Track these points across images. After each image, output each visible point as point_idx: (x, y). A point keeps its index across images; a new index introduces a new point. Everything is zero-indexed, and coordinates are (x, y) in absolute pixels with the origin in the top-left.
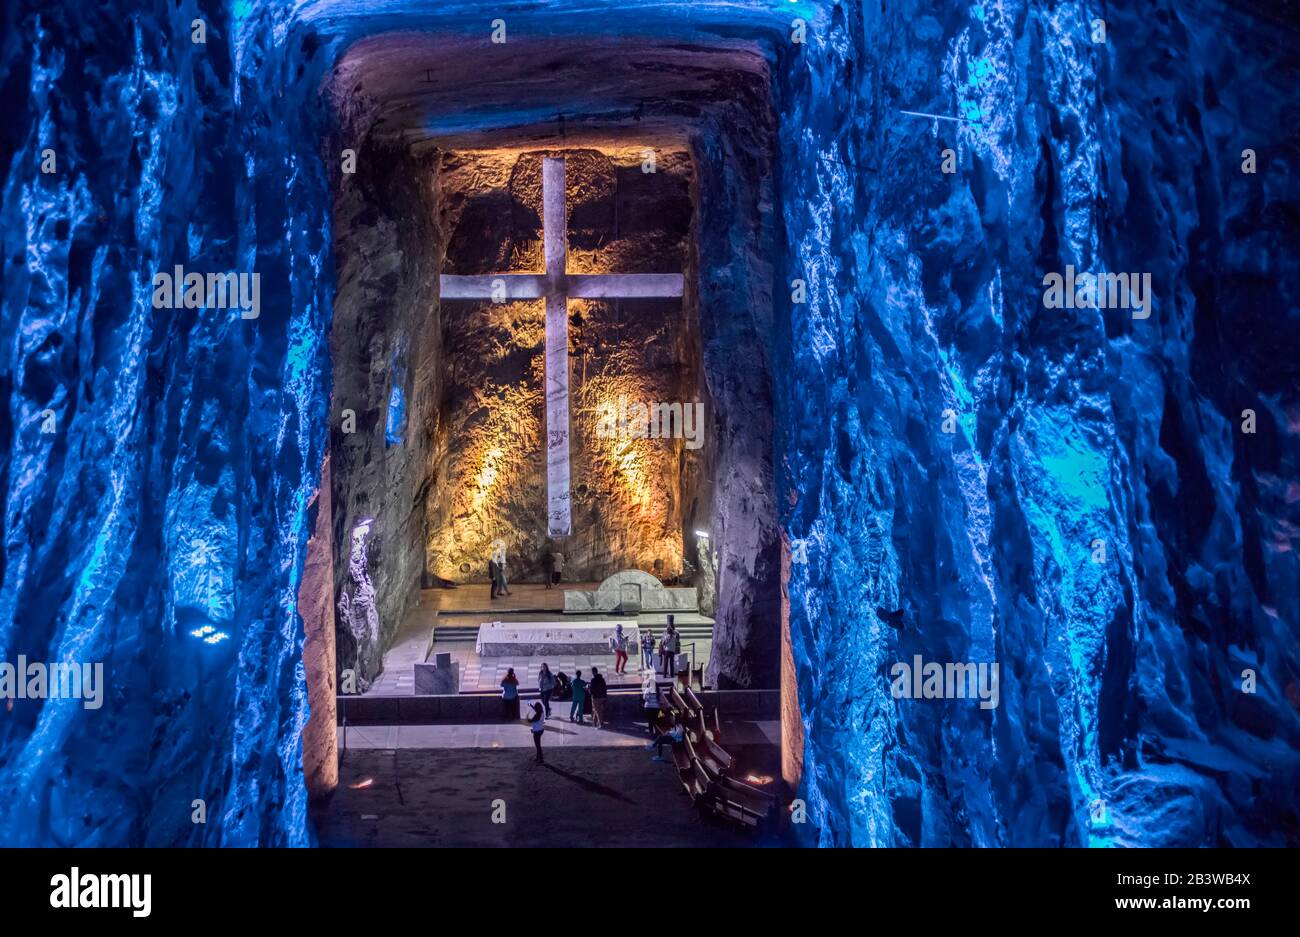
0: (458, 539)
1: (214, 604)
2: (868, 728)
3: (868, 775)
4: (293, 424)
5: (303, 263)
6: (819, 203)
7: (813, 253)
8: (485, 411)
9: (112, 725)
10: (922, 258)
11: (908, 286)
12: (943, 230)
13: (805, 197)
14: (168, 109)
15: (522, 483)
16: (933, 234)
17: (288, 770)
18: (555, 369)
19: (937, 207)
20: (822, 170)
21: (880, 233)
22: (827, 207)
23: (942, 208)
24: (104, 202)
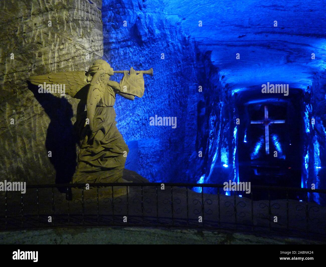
1: (226, 162)
4: (234, 140)
6: (306, 112)
7: (305, 118)
10: (323, 121)
11: (321, 124)
13: (304, 111)
14: (222, 105)
15: (263, 147)
18: (267, 132)
20: (307, 108)
21: (316, 117)
22: (308, 112)
24: (217, 117)
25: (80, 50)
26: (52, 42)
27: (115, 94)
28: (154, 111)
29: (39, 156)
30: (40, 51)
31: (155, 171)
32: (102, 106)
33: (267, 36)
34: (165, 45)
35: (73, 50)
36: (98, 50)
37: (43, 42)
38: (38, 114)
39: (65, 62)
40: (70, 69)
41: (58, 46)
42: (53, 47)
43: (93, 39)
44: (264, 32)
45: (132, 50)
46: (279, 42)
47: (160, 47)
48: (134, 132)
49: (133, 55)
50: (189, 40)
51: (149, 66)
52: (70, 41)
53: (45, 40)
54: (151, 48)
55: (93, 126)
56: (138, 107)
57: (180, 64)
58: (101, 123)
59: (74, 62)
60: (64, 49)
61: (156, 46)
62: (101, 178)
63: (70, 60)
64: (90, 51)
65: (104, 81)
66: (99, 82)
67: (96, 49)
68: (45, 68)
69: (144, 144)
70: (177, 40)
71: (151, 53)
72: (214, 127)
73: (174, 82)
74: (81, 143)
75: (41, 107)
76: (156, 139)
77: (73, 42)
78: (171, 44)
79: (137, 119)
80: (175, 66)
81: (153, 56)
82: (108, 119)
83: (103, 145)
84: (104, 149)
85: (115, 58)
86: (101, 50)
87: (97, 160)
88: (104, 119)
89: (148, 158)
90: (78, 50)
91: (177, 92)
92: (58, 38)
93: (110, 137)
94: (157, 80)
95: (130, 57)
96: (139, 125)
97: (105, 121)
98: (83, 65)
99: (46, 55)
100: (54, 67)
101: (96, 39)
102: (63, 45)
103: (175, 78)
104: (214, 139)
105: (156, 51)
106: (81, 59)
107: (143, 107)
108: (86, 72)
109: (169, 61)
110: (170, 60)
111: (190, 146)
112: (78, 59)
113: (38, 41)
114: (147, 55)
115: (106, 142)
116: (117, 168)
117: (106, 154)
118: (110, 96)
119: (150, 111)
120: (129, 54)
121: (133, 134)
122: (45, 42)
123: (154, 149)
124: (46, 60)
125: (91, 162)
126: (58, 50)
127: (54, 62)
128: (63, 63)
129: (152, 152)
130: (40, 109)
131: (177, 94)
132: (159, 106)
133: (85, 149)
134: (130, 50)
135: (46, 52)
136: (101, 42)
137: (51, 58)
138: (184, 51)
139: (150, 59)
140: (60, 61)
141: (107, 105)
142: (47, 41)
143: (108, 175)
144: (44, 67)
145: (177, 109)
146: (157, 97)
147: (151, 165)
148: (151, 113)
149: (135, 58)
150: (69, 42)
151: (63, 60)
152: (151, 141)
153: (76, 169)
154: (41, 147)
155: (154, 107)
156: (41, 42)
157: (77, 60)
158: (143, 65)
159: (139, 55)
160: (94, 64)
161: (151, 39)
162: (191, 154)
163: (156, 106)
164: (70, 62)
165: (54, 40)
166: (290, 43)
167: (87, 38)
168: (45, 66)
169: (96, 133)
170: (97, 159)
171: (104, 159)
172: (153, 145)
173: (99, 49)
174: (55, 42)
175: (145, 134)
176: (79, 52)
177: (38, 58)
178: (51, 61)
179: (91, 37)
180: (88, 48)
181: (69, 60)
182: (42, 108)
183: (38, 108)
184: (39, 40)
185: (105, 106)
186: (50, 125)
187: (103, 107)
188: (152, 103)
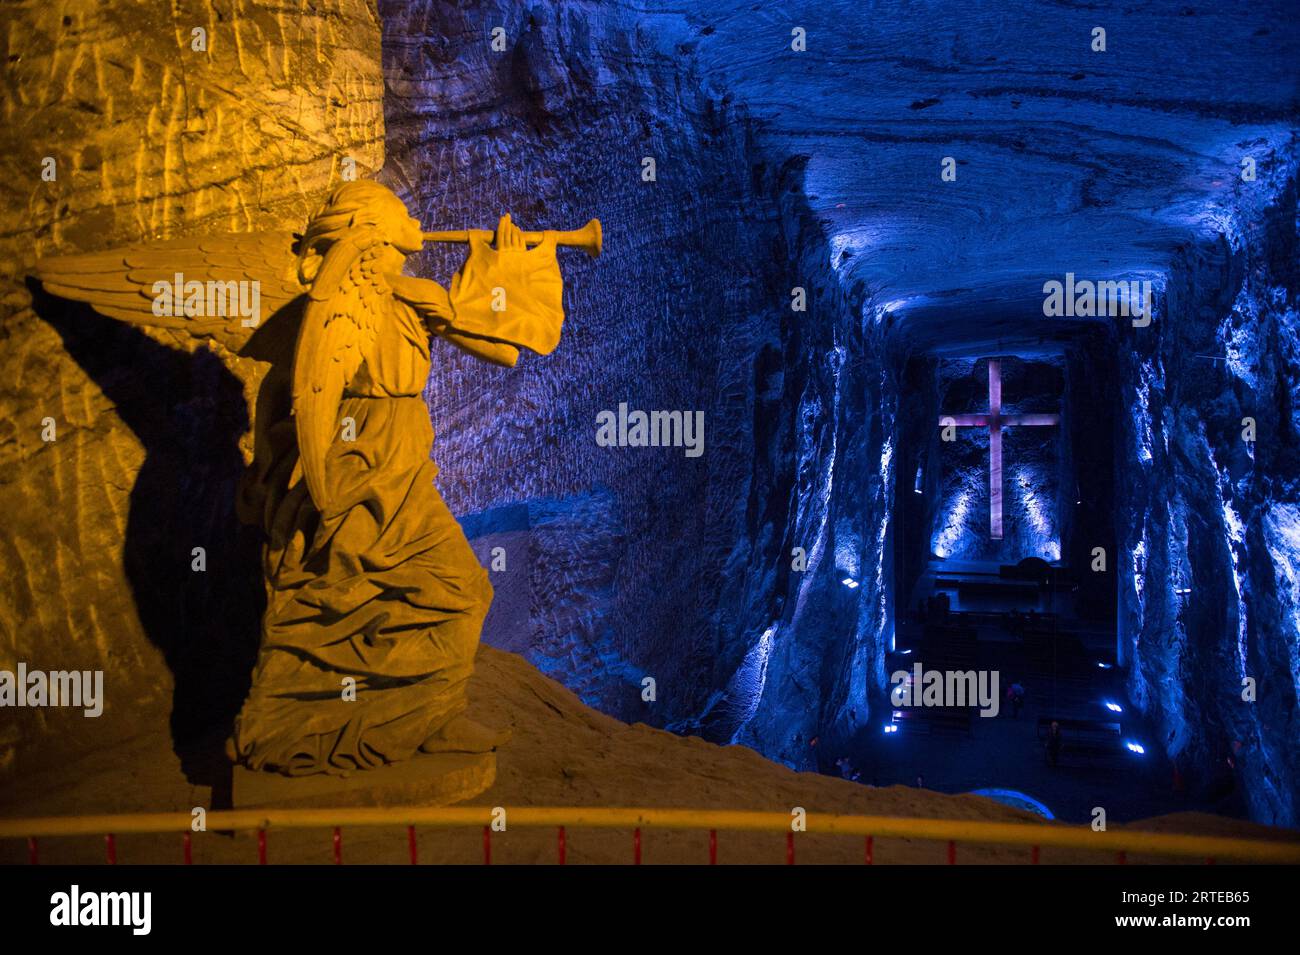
0: (946, 538)
1: (852, 569)
2: (1171, 647)
3: (1171, 670)
4: (882, 489)
5: (888, 418)
6: (1141, 388)
7: (1138, 411)
8: (960, 479)
9: (814, 621)
10: (1207, 423)
11: (1199, 435)
12: (1218, 410)
13: (1134, 384)
14: (842, 361)
15: (978, 512)
16: (1212, 411)
17: (877, 644)
18: (995, 459)
19: (1214, 399)
20: (1143, 372)
21: (1182, 409)
22: (1146, 389)
23: (1217, 399)
24: (825, 405)
25: (281, 139)
26: (148, 103)
27: (431, 339)
28: (590, 387)
29: (94, 616)
30: (92, 143)
31: (594, 618)
32: (368, 394)
33: (1016, 105)
34: (636, 130)
35: (247, 142)
36: (363, 143)
37: (104, 102)
38: (84, 428)
39: (212, 193)
40: (234, 222)
41: (179, 120)
42: (152, 125)
43: (339, 96)
44: (1008, 90)
45: (504, 148)
46: (1059, 128)
47: (617, 137)
48: (514, 471)
49: (508, 167)
50: (723, 112)
51: (571, 209)
52: (233, 99)
53: (116, 93)
54: (581, 139)
55: (329, 490)
56: (529, 372)
57: (691, 206)
58: (362, 473)
59: (253, 193)
60: (206, 137)
61: (601, 132)
62: (366, 723)
63: (236, 185)
64: (324, 146)
65: (375, 278)
66: (351, 283)
67: (354, 136)
68: (117, 218)
69: (553, 514)
70: (679, 111)
71: (578, 161)
72: (812, 445)
73: (670, 274)
74: (275, 565)
75: (96, 398)
76: (599, 496)
77: (249, 104)
78: (657, 126)
79: (527, 420)
80: (674, 211)
81: (587, 171)
82: (396, 452)
83: (375, 576)
84: (380, 591)
85: (435, 177)
86: (373, 141)
87: (348, 642)
88: (376, 455)
89: (568, 569)
90: (269, 139)
91: (681, 313)
92: (180, 87)
93: (406, 539)
94: (604, 265)
95: (496, 174)
96: (533, 444)
97: (384, 466)
98: (293, 207)
99: (121, 162)
100: (160, 217)
101: (352, 95)
102: (202, 117)
103: (671, 256)
104: (812, 487)
105: (601, 153)
106: (286, 178)
107: (550, 373)
108: (296, 236)
109: (648, 192)
110: (654, 190)
111: (725, 520)
112: (271, 181)
113: (82, 98)
114: (563, 166)
115: (389, 562)
116: (438, 676)
117: (387, 614)
118: (407, 350)
119: (574, 388)
120: (493, 162)
121: (510, 482)
122: (116, 103)
123: (590, 532)
124: (119, 183)
125: (322, 653)
126: (178, 141)
127: (157, 194)
128: (200, 196)
129: (581, 544)
130: (95, 407)
131: (680, 319)
132: (612, 369)
133: (291, 593)
134: (496, 147)
135: (119, 151)
136: (375, 110)
137: (146, 174)
138: (707, 153)
139: (578, 182)
140: (185, 186)
141: (391, 387)
142: (125, 98)
143: (399, 711)
144: (113, 214)
145: (678, 379)
146: (603, 332)
147: (580, 594)
148: (580, 395)
149: (517, 181)
150: (231, 106)
151: (202, 183)
152: (580, 505)
153: (255, 682)
154: (100, 575)
155: (591, 372)
156: (96, 100)
157: (265, 182)
158: (549, 206)
159: (533, 170)
160: (330, 202)
161: (580, 105)
162: (731, 550)
163: (600, 370)
164: (236, 192)
165: (160, 95)
166: (1097, 132)
167: (315, 90)
168: (115, 210)
169: (340, 518)
170: (348, 638)
171: (379, 636)
172: (585, 520)
173: (367, 137)
174: (163, 103)
175: (555, 476)
176: (273, 149)
177: (85, 173)
178: (143, 188)
179: (328, 84)
180: (316, 135)
181: (227, 182)
182: (103, 398)
183: (82, 401)
184: (86, 92)
185: (384, 394)
186: (143, 473)
187: (372, 397)
188: (582, 356)
